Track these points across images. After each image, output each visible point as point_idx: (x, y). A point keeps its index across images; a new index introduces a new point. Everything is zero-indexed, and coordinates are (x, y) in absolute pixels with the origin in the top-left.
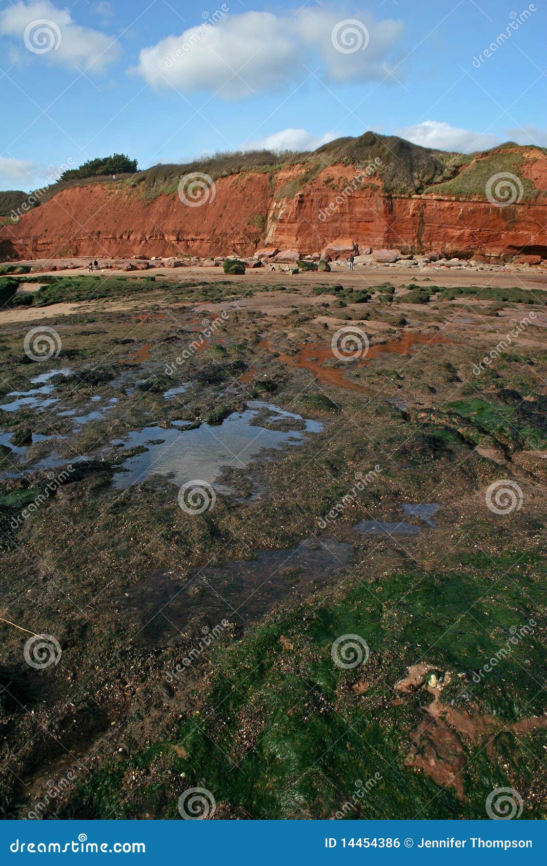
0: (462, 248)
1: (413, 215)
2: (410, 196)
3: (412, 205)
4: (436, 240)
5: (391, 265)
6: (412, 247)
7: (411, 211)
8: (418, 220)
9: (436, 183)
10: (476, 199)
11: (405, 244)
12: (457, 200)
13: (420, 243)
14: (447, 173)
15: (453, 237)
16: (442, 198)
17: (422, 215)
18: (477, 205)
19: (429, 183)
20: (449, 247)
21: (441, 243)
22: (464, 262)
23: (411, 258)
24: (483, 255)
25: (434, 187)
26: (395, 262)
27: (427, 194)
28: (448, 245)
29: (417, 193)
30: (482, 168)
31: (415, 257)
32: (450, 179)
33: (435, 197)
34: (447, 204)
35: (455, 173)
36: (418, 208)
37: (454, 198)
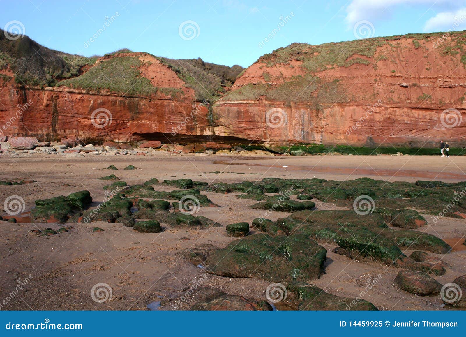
0: (93, 135)
1: (47, 106)
2: (43, 88)
3: (45, 97)
4: (70, 128)
5: (30, 151)
6: (48, 135)
7: (45, 102)
8: (52, 110)
9: (65, 78)
10: (104, 93)
11: (40, 132)
12: (87, 93)
13: (55, 130)
14: (74, 71)
15: (85, 126)
16: (74, 91)
17: (55, 106)
18: (106, 98)
19: (60, 78)
20: (83, 135)
21: (74, 131)
22: (99, 148)
23: (48, 145)
24: (112, 141)
25: (65, 81)
26: (33, 149)
27: (59, 86)
28: (81, 133)
29: (50, 86)
30: (106, 67)
31: (52, 144)
32: (77, 76)
33: (67, 90)
34: (79, 97)
35: (80, 71)
36: (51, 99)
37: (84, 92)
